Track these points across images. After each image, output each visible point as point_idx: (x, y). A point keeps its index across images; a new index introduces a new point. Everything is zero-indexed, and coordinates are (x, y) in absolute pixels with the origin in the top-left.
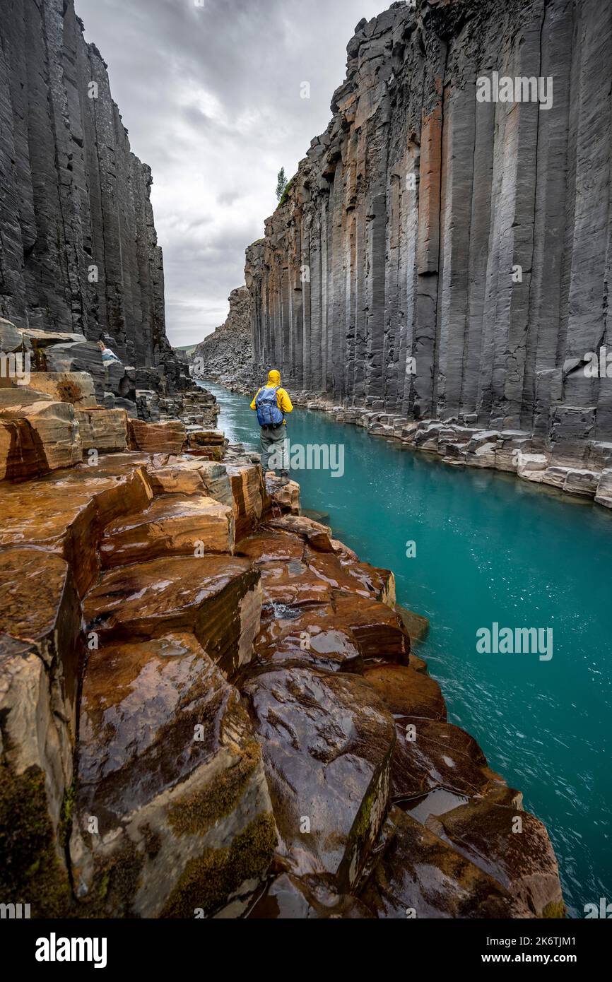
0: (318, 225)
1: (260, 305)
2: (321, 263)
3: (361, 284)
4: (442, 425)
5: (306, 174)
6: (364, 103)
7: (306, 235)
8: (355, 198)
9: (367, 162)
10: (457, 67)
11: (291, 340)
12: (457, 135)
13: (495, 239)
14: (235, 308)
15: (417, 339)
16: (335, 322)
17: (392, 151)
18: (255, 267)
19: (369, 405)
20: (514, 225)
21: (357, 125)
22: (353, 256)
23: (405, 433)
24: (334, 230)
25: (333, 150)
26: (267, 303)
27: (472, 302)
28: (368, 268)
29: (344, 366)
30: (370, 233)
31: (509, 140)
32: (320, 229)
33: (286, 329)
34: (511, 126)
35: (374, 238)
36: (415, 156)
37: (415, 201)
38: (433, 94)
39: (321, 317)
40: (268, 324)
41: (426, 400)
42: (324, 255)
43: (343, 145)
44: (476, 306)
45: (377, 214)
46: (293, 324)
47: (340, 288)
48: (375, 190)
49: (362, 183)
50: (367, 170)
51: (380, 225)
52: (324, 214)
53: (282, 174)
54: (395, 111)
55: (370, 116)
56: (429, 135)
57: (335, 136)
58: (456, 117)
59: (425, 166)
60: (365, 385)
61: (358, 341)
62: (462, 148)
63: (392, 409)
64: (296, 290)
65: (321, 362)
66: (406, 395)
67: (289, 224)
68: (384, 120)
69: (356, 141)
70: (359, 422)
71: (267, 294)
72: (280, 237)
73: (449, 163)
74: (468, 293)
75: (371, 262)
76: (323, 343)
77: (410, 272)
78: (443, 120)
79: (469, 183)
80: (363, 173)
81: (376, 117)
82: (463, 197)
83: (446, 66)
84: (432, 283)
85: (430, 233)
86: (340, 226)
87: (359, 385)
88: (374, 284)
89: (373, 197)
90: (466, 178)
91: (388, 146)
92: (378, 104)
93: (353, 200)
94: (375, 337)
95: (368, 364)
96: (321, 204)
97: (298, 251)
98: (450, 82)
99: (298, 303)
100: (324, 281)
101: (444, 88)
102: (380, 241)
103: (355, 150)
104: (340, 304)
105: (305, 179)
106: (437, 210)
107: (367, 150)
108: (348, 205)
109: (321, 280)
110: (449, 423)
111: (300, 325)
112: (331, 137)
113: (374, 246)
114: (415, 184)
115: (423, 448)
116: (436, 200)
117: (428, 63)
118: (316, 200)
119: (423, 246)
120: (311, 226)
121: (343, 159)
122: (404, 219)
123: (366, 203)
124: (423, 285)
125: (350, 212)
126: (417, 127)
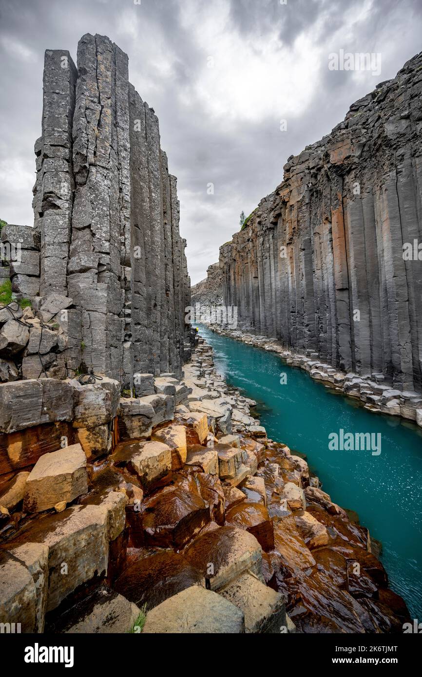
0: (268, 245)
4: (361, 380)
7: (260, 249)
8: (292, 238)
17: (313, 217)
23: (336, 381)
37: (330, 250)
41: (348, 360)
49: (296, 232)
50: (298, 225)
52: (271, 240)
58: (352, 215)
80: (296, 227)
84: (345, 294)
85: (341, 268)
97: (255, 256)
108: (287, 242)
110: (365, 379)
114: (330, 241)
115: (350, 394)
116: (343, 252)
117: (332, 185)
118: (265, 231)
119: (338, 274)
120: (263, 244)
121: (283, 216)
122: (324, 256)
123: (299, 243)
124: (339, 295)
125: (289, 245)
126: (329, 214)
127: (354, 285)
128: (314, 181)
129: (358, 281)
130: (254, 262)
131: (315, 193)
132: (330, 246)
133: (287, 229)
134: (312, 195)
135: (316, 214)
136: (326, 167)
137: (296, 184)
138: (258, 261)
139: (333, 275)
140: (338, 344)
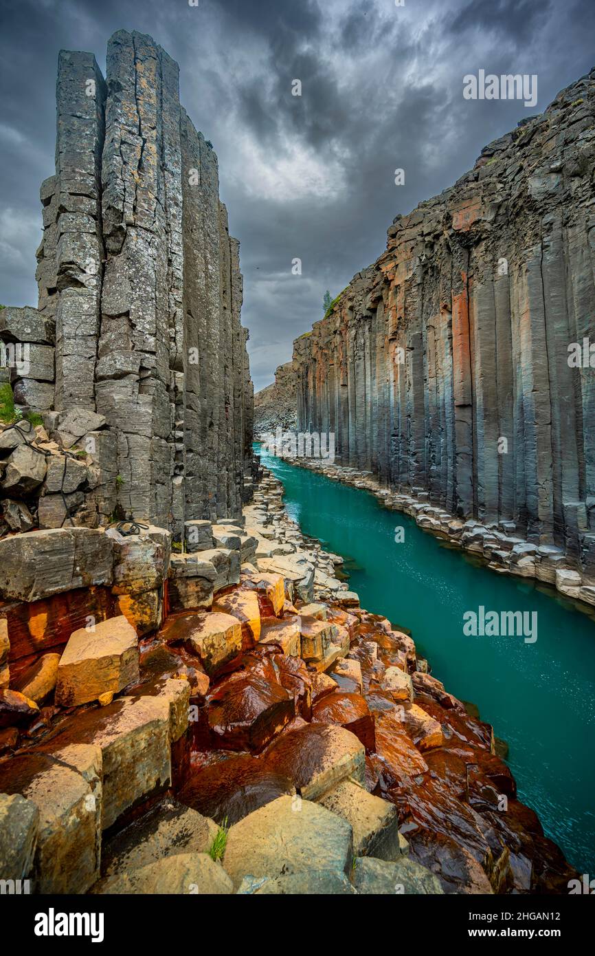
0: (362, 341)
1: (307, 387)
2: (365, 369)
3: (403, 396)
4: (486, 531)
5: (351, 300)
6: (402, 268)
7: (351, 345)
8: (396, 332)
9: (406, 309)
10: (477, 268)
11: (337, 422)
12: (481, 314)
13: (519, 394)
14: (280, 381)
15: (457, 454)
16: (380, 419)
17: (426, 304)
18: (301, 355)
19: (414, 495)
20: (533, 391)
21: (397, 282)
22: (396, 374)
23: (452, 531)
24: (378, 350)
25: (376, 295)
26: (314, 387)
28: (410, 385)
29: (389, 458)
30: (410, 360)
31: (524, 332)
32: (364, 344)
33: (332, 412)
34: (525, 324)
35: (413, 365)
36: (448, 320)
37: (449, 351)
38: (460, 283)
39: (366, 411)
40: (315, 404)
41: (468, 504)
42: (368, 364)
43: (384, 291)
45: (415, 347)
46: (340, 410)
47: (384, 393)
48: (413, 329)
49: (402, 323)
50: (405, 314)
51: (418, 355)
52: (367, 333)
53: (328, 295)
54: (427, 277)
55: (407, 278)
56: (458, 310)
57: (377, 284)
58: (480, 303)
59: (456, 329)
60: (411, 476)
62: (486, 322)
63: (435, 503)
64: (342, 385)
65: (366, 446)
66: (450, 496)
67: (335, 332)
68: (419, 282)
69: (396, 292)
70: (406, 511)
71: (314, 381)
72: (326, 340)
73: (476, 332)
74: (499, 425)
75: (412, 382)
76: (368, 432)
77: (448, 400)
78: (469, 300)
79: (494, 346)
80: (403, 316)
81: (412, 279)
82: (489, 357)
83: (469, 266)
84: (467, 412)
85: (463, 376)
86: (383, 347)
87: (405, 476)
88: (415, 398)
89: (412, 334)
90: (491, 343)
91: (423, 299)
92: (414, 271)
93: (395, 333)
94: (417, 439)
95: (412, 461)
96: (364, 325)
97: (344, 356)
98: (473, 276)
99: (345, 396)
100: (368, 383)
101: (468, 279)
102: (419, 366)
103: (395, 298)
104: (384, 406)
105: (350, 304)
106: (468, 361)
107: (405, 301)
108: (390, 336)
109: (365, 382)
110: (491, 529)
111: (346, 413)
112: (374, 284)
113: (414, 370)
114: (449, 338)
115: (469, 549)
116: (467, 354)
117: (454, 260)
118: (359, 321)
119: (457, 385)
120: (355, 338)
121: (384, 301)
122: (440, 359)
123: (406, 337)
124: (459, 414)
125: (391, 342)
126: (448, 300)
127: (479, 400)
128: (428, 253)
129: (485, 396)
130: (343, 364)
131: (429, 270)
132: (449, 345)
133: (390, 318)
134: (426, 273)
135: (430, 299)
136: (447, 234)
137: (404, 256)
138: (348, 363)
139: (452, 385)
140: (456, 481)
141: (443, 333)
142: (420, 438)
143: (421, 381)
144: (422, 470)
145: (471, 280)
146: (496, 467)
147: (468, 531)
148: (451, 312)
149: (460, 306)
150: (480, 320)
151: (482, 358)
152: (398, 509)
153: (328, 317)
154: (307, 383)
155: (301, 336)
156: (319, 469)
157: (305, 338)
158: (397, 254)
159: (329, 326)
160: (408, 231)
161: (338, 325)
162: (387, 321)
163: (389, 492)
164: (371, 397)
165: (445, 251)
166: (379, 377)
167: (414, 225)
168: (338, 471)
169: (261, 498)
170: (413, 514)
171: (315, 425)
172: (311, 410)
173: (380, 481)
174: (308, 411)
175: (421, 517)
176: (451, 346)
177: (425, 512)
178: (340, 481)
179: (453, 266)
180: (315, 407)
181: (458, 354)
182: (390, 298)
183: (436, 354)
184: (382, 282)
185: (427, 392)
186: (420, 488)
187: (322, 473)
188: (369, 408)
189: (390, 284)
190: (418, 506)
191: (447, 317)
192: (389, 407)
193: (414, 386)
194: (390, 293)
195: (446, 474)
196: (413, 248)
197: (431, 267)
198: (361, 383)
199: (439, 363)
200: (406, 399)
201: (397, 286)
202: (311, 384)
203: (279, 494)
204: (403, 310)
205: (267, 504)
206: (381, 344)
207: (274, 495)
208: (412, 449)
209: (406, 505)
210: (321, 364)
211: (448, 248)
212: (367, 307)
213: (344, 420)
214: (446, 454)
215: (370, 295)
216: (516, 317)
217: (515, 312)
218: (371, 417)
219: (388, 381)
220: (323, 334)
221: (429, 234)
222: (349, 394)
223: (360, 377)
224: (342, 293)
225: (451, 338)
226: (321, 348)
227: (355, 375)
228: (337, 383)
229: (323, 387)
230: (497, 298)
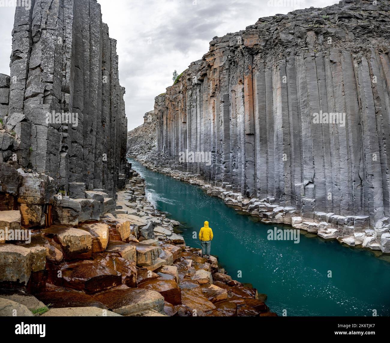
0: (195, 97)
1: (162, 124)
2: (197, 113)
3: (218, 129)
4: (261, 203)
5: (189, 75)
6: (218, 60)
7: (189, 99)
8: (215, 92)
9: (220, 81)
11: (180, 144)
12: (259, 86)
13: (276, 129)
14: (146, 121)
15: (247, 162)
16: (205, 143)
17: (231, 79)
18: (160, 106)
19: (224, 187)
20: (282, 127)
21: (215, 67)
22: (214, 116)
23: (243, 205)
24: (204, 102)
25: (203, 72)
26: (167, 124)
27: (269, 150)
28: (222, 122)
30: (222, 108)
31: (278, 97)
32: (196, 99)
33: (177, 139)
34: (279, 93)
35: (224, 111)
36: (242, 88)
37: (242, 104)
38: (248, 70)
39: (197, 138)
40: (167, 134)
41: (252, 189)
42: (199, 111)
43: (208, 71)
44: (270, 152)
45: (225, 101)
46: (182, 137)
47: (207, 127)
48: (224, 91)
49: (217, 88)
50: (219, 83)
51: (227, 106)
52: (198, 93)
53: (175, 72)
54: (232, 66)
55: (221, 65)
56: (247, 83)
57: (204, 67)
58: (258, 81)
59: (246, 93)
60: (222, 176)
61: (217, 155)
62: (261, 91)
63: (236, 191)
64: (183, 122)
66: (243, 186)
67: (179, 92)
68: (227, 68)
69: (214, 72)
70: (219, 196)
71: (167, 120)
72: (174, 97)
73: (256, 95)
74: (267, 146)
75: (223, 120)
77: (242, 131)
78: (252, 79)
79: (264, 103)
80: (218, 84)
81: (223, 66)
82: (263, 109)
83: (253, 63)
84: (252, 138)
85: (250, 118)
86: (207, 101)
87: (218, 176)
88: (225, 130)
89: (223, 94)
91: (229, 76)
92: (224, 62)
93: (214, 93)
94: (226, 154)
95: (223, 166)
96: (196, 89)
97: (185, 105)
98: (254, 68)
99: (185, 129)
100: (198, 121)
101: (252, 69)
102: (227, 112)
103: (214, 75)
104: (207, 135)
105: (188, 77)
106: (252, 110)
107: (220, 77)
108: (211, 95)
109: (197, 121)
110: (263, 202)
111: (185, 139)
112: (202, 67)
113: (224, 114)
115: (252, 213)
116: (252, 106)
117: (245, 59)
118: (194, 86)
119: (247, 123)
120: (191, 96)
121: (208, 76)
122: (238, 108)
123: (220, 96)
124: (248, 139)
125: (212, 97)
126: (242, 78)
127: (258, 131)
128: (232, 55)
129: (261, 129)
130: (184, 110)
131: (232, 62)
132: (242, 101)
133: (211, 85)
134: (231, 64)
135: (233, 77)
136: (241, 47)
137: (219, 54)
138: (187, 109)
139: (244, 123)
140: (246, 177)
141: (239, 94)
142: (227, 153)
143: (227, 120)
144: (228, 172)
145: (254, 70)
146: (266, 168)
147: (252, 204)
148: (243, 84)
149: (248, 81)
150: (258, 89)
151: (259, 109)
152: (215, 195)
153: (175, 84)
154: (163, 122)
155: (160, 95)
156: (168, 173)
157: (162, 96)
158: (215, 54)
159: (176, 89)
160: (221, 44)
161: (181, 88)
162: (209, 86)
163: (210, 186)
164: (200, 129)
165: (240, 55)
166: (205, 118)
167: (224, 42)
168: (180, 174)
169: (130, 187)
170: (223, 197)
171: (167, 147)
172: (165, 138)
173: (205, 179)
174: (163, 139)
175: (227, 199)
176: (244, 101)
177: (230, 196)
178: (181, 180)
179: (244, 62)
180: (167, 137)
181: (247, 105)
182: (211, 75)
183: (236, 105)
184: (206, 66)
185: (231, 126)
186: (227, 183)
187: (170, 176)
188: (198, 136)
189: (211, 68)
190: (226, 193)
191: (242, 86)
192: (210, 135)
193: (224, 123)
194: (211, 72)
195: (241, 174)
196: (223, 52)
197: (233, 61)
198: (194, 122)
199: (237, 110)
200: (220, 131)
201: (215, 69)
202: (165, 122)
203: (142, 187)
204: (218, 81)
205: (134, 191)
206: (206, 99)
207: (139, 187)
208: (223, 160)
209: (219, 193)
210: (171, 110)
211: (242, 53)
212: (198, 79)
213: (184, 143)
214: (241, 162)
215: (200, 73)
216: (275, 90)
217: (275, 88)
218: (200, 141)
219: (210, 119)
220: (172, 93)
221: (232, 47)
222: (187, 128)
223: (194, 117)
224: (184, 72)
225: (243, 97)
226: (171, 101)
227: (191, 117)
228: (180, 121)
229: (172, 123)
230: (266, 80)
